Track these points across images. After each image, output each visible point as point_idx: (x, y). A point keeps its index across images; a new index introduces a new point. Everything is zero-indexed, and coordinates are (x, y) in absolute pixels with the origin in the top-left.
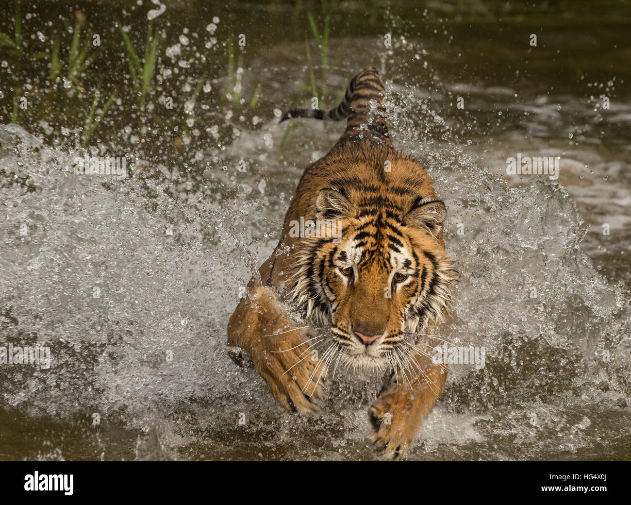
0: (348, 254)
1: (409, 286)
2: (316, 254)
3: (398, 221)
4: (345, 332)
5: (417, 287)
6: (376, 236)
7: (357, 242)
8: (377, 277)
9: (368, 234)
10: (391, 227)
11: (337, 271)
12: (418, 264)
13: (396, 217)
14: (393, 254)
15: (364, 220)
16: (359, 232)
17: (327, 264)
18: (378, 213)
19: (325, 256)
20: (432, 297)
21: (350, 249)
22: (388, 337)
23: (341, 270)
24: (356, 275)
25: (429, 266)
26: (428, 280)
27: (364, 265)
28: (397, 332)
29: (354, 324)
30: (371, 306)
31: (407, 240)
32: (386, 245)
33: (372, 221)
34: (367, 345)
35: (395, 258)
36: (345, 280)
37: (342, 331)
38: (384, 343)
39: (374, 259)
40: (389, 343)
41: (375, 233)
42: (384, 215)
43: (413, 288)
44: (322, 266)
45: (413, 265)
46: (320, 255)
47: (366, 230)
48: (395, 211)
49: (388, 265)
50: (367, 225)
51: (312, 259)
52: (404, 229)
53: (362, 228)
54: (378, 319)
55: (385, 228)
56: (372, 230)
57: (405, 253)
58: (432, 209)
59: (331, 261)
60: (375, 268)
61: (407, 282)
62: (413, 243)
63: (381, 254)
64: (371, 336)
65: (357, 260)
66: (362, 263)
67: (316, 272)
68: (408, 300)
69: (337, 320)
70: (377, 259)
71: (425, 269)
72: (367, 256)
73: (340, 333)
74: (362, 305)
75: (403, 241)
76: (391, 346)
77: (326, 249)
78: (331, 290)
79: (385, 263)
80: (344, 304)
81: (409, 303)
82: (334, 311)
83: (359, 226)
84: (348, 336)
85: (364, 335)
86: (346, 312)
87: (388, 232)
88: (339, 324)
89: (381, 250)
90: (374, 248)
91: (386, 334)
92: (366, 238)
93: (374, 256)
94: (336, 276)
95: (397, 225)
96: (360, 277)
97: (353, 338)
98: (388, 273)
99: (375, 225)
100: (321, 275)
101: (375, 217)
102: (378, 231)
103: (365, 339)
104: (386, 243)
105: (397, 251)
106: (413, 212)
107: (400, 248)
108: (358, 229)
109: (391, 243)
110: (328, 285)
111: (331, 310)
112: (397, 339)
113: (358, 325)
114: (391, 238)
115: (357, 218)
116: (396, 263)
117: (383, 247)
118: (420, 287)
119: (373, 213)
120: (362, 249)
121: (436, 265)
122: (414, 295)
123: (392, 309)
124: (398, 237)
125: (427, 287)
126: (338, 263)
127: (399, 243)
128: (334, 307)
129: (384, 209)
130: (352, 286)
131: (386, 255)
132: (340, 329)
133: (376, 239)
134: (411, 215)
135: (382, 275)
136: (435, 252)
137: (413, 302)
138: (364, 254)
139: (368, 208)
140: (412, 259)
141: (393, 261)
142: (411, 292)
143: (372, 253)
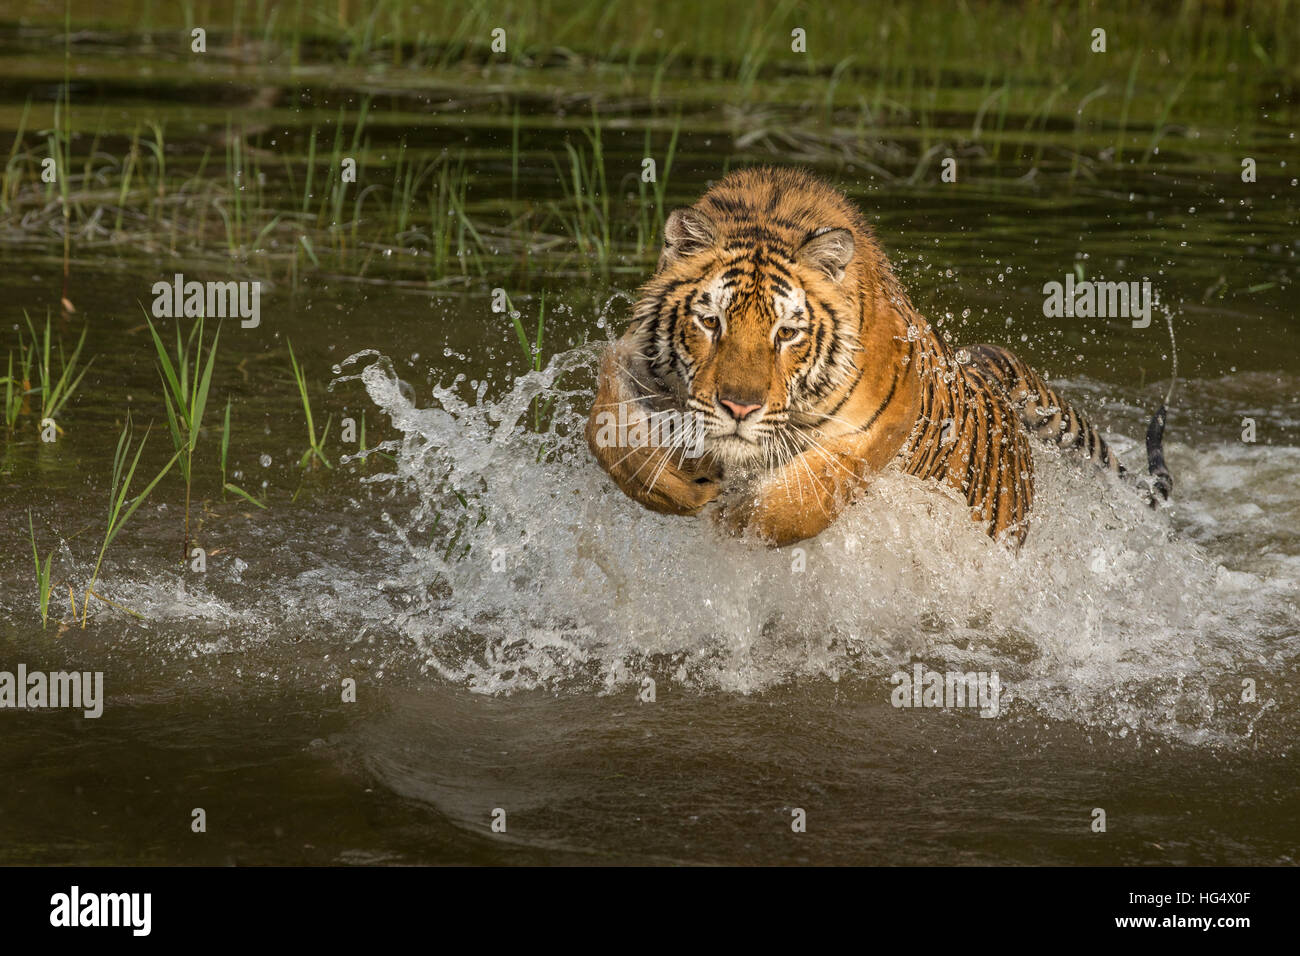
0: (713, 298)
1: (799, 345)
2: (665, 300)
3: (785, 257)
4: (707, 404)
5: (810, 350)
6: (753, 275)
7: (726, 281)
8: (755, 327)
9: (742, 272)
10: (775, 263)
11: (695, 319)
12: (812, 317)
13: (783, 253)
14: (778, 299)
15: (735, 253)
16: (729, 268)
17: (681, 312)
18: (756, 247)
19: (678, 302)
20: (832, 368)
21: (716, 290)
22: (769, 413)
23: (701, 318)
24: (724, 326)
25: (828, 324)
26: (826, 343)
27: (735, 310)
28: (781, 407)
29: (720, 391)
30: (745, 365)
31: (798, 282)
32: (768, 287)
33: (748, 256)
34: (739, 420)
35: (782, 305)
36: (709, 334)
37: (703, 403)
38: (763, 422)
39: (750, 304)
40: (769, 422)
41: (752, 271)
42: (765, 250)
43: (804, 349)
44: (674, 317)
45: (806, 315)
46: (671, 300)
47: (739, 266)
48: (779, 246)
49: (771, 312)
50: (739, 259)
51: (659, 307)
52: (793, 268)
53: (732, 263)
54: (756, 383)
55: (766, 264)
56: (747, 266)
57: (794, 300)
58: (834, 241)
59: (687, 307)
60: (751, 314)
61: (798, 339)
62: (807, 288)
63: (760, 297)
64: (744, 405)
65: (725, 305)
66: (731, 308)
67: (664, 326)
68: (797, 366)
69: (696, 389)
70: (754, 303)
71: (822, 325)
72: (740, 300)
73: (699, 406)
74: (732, 364)
75: (791, 283)
76: (772, 428)
77: (681, 293)
78: (687, 348)
79: (766, 310)
80: (707, 367)
81: (797, 371)
82: (691, 378)
83: (729, 260)
84: (711, 410)
85: (736, 403)
86: (710, 375)
87: (772, 270)
88: (698, 394)
89: (761, 293)
90: (751, 290)
91: (766, 408)
92: (739, 277)
93: (750, 299)
94: (695, 328)
95: (785, 262)
96: (730, 327)
97: (719, 411)
98: (772, 323)
99: (752, 261)
100: (671, 330)
101: (752, 252)
102: (757, 269)
103: (736, 409)
104: (768, 284)
105: (784, 294)
106: (809, 245)
107: (787, 292)
108: (728, 264)
109: (775, 284)
110: (683, 342)
111: (686, 378)
112: (779, 417)
113: (727, 390)
114: (774, 278)
115: (727, 249)
116: (783, 310)
117: (764, 289)
118: (813, 353)
119: (749, 246)
120: (732, 289)
121: (836, 323)
122: (804, 361)
123: (774, 374)
124: (785, 278)
125: (824, 353)
126: (698, 308)
127: (785, 285)
128: (691, 373)
129: (765, 243)
130: (719, 343)
131: (769, 300)
132: (699, 400)
133: (754, 279)
134: (805, 250)
135: (763, 325)
136: (836, 306)
137: (803, 372)
138: (734, 297)
139: (742, 240)
140: (803, 308)
141: (778, 308)
142: (802, 355)
143: (747, 295)
